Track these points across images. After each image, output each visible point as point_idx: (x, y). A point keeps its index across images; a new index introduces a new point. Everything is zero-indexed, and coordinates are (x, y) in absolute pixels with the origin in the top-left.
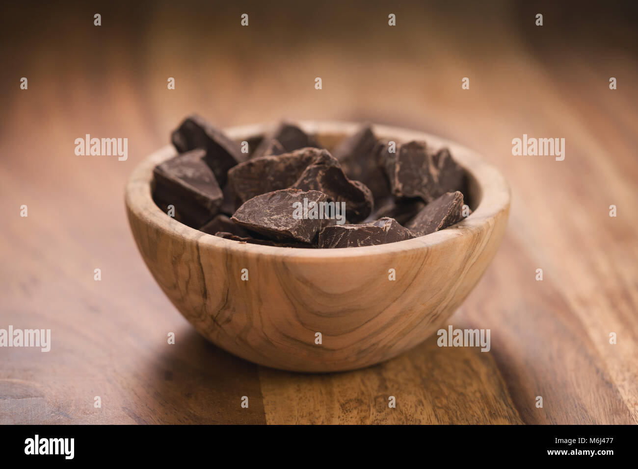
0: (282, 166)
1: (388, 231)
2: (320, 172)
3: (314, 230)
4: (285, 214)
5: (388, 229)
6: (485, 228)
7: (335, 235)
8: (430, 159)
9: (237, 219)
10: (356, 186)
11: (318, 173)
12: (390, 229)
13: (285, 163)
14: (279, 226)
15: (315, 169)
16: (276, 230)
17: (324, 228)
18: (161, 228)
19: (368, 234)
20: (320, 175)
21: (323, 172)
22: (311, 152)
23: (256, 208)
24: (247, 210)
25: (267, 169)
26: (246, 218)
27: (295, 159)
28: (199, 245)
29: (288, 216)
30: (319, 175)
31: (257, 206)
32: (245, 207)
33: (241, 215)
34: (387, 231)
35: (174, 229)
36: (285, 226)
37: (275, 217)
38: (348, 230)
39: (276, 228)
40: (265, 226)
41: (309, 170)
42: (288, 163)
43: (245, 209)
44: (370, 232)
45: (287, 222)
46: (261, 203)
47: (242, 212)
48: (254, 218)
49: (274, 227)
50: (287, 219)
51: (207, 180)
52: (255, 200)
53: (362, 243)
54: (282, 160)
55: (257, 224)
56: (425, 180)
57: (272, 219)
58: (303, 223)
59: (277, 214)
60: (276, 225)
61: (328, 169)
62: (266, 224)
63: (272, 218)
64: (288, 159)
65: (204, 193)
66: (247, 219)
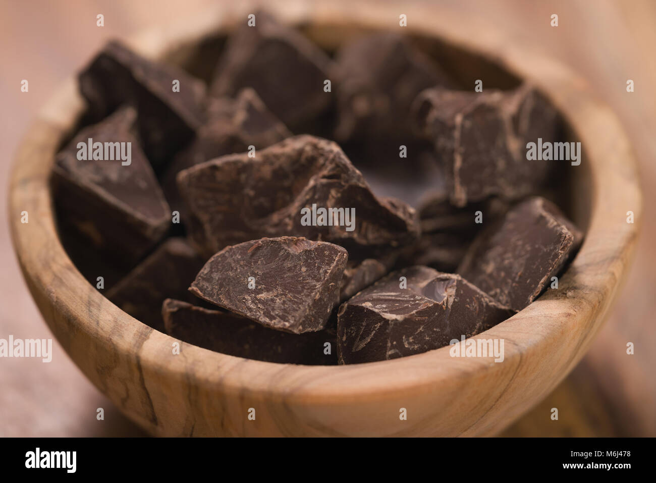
0: (267, 171)
1: (452, 306)
2: (333, 192)
3: (329, 310)
4: (280, 290)
5: (451, 300)
6: (609, 287)
7: (364, 324)
8: (508, 126)
9: (199, 292)
10: (393, 211)
11: (329, 192)
12: (454, 302)
13: (272, 164)
14: (272, 318)
15: (323, 185)
16: (268, 325)
17: (346, 305)
18: (75, 318)
19: (420, 323)
20: (333, 197)
21: (338, 192)
22: (315, 147)
23: (231, 274)
24: (216, 276)
25: (243, 177)
26: (215, 291)
27: (289, 157)
28: (142, 363)
29: (286, 295)
30: (330, 196)
31: (232, 268)
32: (211, 268)
33: (206, 284)
34: (449, 307)
35: (98, 323)
36: (284, 318)
37: (263, 296)
38: (386, 321)
39: (267, 320)
40: (249, 314)
41: (314, 188)
42: (277, 165)
43: (211, 272)
44: (424, 318)
45: (285, 310)
46: (238, 261)
47: (208, 279)
48: (228, 295)
49: (264, 319)
50: (284, 301)
51: (143, 184)
52: (227, 255)
53: (411, 340)
54: (267, 160)
55: (234, 308)
56: (501, 164)
57: (260, 301)
58: (312, 309)
59: (268, 290)
60: (267, 314)
61: (346, 188)
62: (250, 309)
63: (259, 296)
64: (277, 157)
65: (139, 215)
66: (218, 295)
